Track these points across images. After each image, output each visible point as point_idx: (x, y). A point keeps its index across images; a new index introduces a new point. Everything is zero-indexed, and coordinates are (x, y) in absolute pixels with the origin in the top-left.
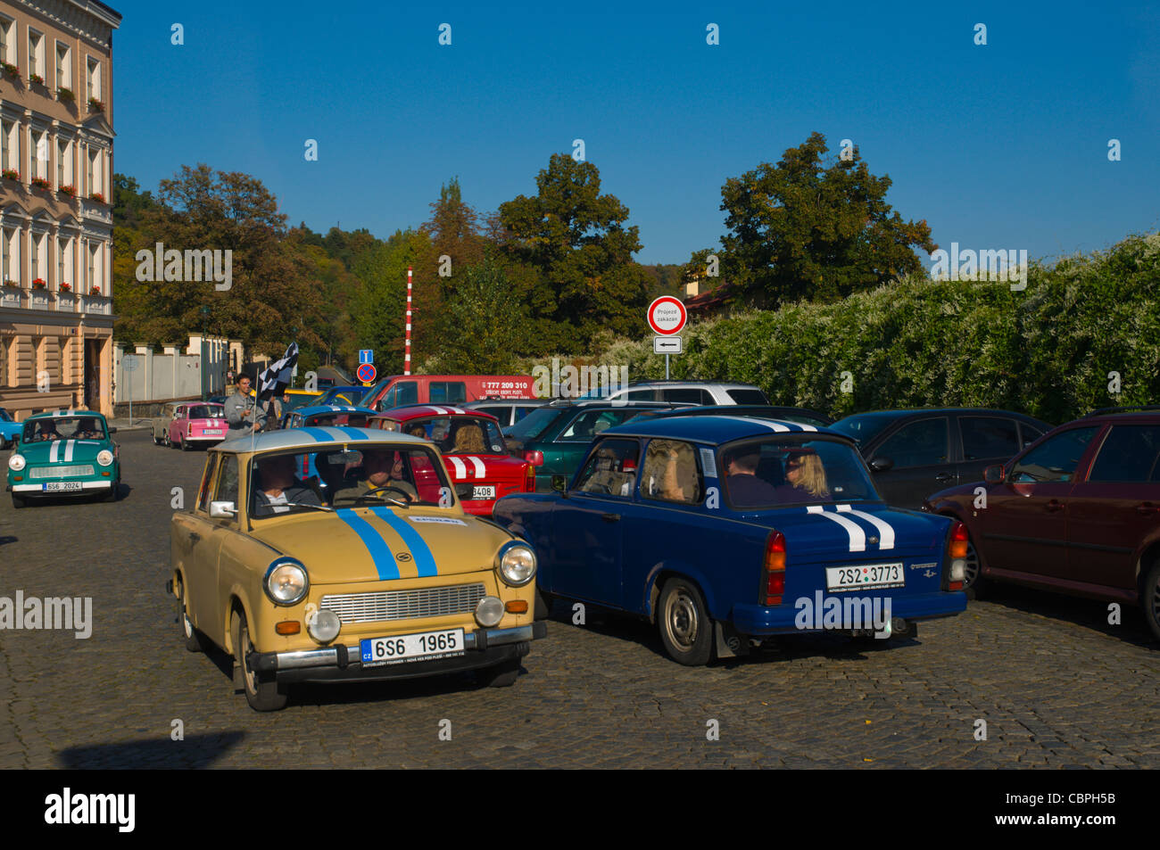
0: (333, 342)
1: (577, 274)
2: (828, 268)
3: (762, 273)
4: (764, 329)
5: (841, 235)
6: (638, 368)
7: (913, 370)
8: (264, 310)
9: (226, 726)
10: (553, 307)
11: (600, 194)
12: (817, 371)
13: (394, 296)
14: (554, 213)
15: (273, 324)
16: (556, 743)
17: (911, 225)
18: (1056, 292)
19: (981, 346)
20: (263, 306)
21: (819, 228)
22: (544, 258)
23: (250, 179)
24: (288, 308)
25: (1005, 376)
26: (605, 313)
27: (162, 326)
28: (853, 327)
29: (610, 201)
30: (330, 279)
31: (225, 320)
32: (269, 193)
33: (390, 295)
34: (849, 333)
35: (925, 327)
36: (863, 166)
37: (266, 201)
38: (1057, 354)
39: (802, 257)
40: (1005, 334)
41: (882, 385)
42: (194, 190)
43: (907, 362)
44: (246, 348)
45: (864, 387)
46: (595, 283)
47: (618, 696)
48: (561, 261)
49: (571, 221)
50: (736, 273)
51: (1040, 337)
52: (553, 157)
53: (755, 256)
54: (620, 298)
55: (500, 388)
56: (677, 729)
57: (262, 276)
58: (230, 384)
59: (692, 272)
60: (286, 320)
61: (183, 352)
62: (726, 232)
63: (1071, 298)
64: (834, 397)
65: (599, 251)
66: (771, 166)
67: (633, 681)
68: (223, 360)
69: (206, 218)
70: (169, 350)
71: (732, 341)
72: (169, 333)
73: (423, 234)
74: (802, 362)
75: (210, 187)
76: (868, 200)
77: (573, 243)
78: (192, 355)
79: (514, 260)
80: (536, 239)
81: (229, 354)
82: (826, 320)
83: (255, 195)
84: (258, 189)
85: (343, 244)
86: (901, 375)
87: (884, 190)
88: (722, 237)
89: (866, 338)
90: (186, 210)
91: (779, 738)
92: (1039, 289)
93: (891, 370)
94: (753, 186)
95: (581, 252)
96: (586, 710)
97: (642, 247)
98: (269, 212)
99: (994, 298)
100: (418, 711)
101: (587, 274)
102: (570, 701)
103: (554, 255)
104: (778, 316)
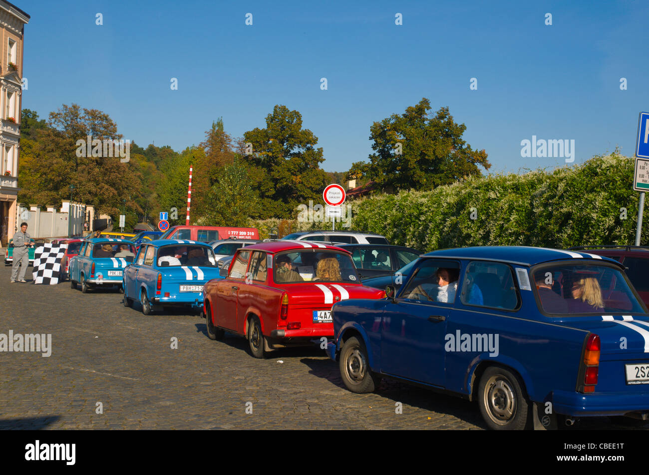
0: (148, 209)
1: (287, 174)
2: (429, 174)
3: (391, 176)
4: (390, 204)
5: (437, 156)
6: (318, 226)
7: (472, 229)
8: (107, 189)
9: (50, 413)
10: (273, 192)
11: (302, 129)
12: (418, 229)
13: (182, 183)
14: (275, 139)
15: (112, 197)
16: (245, 425)
17: (477, 152)
18: (553, 187)
19: (510, 216)
20: (106, 186)
21: (424, 152)
22: (268, 164)
23: (102, 113)
24: (121, 188)
25: (523, 233)
26: (302, 196)
27: (47, 196)
28: (439, 204)
29: (307, 133)
30: (147, 173)
31: (84, 194)
32: (113, 122)
33: (180, 183)
34: (436, 208)
35: (479, 205)
36: (450, 118)
37: (111, 127)
38: (552, 221)
39: (414, 168)
40: (524, 210)
41: (454, 237)
42: (69, 119)
43: (468, 225)
44: (96, 210)
45: (444, 238)
46: (297, 179)
47: (286, 401)
48: (278, 166)
49: (285, 144)
50: (377, 176)
51: (543, 211)
52: (276, 107)
53: (388, 166)
54: (311, 188)
55: (238, 235)
56: (318, 419)
57: (107, 169)
58: (86, 230)
59: (352, 174)
60: (120, 195)
61: (58, 211)
62: (372, 152)
63: (561, 190)
64: (427, 244)
65: (299, 161)
66: (399, 116)
67: (295, 393)
68: (82, 217)
69: (75, 135)
70: (50, 209)
71: (371, 211)
72: (52, 200)
73: (200, 149)
74: (410, 224)
75: (79, 117)
76: (453, 137)
77: (286, 156)
78: (63, 213)
79: (251, 164)
80: (264, 153)
81: (86, 213)
82: (424, 200)
83: (104, 123)
84: (106, 119)
85: (156, 154)
86: (465, 232)
87: (462, 132)
88: (370, 155)
89: (446, 211)
90: (64, 130)
91: (376, 425)
92: (543, 185)
93: (460, 229)
94: (388, 127)
95: (289, 161)
96: (265, 408)
97: (324, 160)
98: (112, 133)
99: (519, 189)
100: (166, 407)
101: (292, 174)
102: (257, 403)
103: (274, 163)
104: (398, 198)
